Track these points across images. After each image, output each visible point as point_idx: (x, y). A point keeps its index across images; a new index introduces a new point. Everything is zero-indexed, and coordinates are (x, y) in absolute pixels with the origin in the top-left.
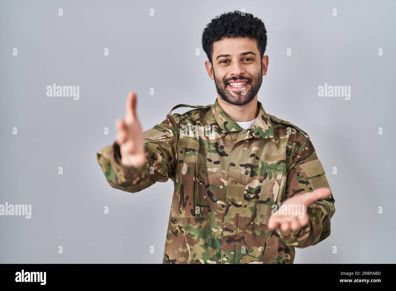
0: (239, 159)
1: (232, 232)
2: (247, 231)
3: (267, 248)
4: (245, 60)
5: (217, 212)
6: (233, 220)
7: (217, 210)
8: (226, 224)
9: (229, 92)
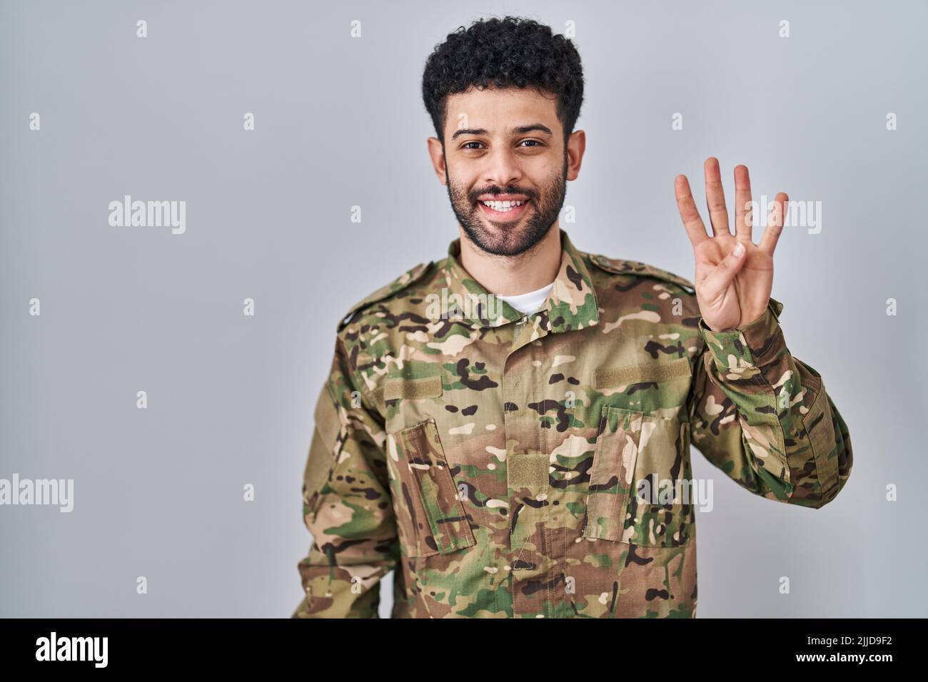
0: (525, 391)
1: (535, 567)
2: (568, 560)
3: (620, 594)
4: (524, 144)
5: (492, 528)
6: (532, 539)
7: (491, 524)
8: (518, 551)
9: (480, 222)
